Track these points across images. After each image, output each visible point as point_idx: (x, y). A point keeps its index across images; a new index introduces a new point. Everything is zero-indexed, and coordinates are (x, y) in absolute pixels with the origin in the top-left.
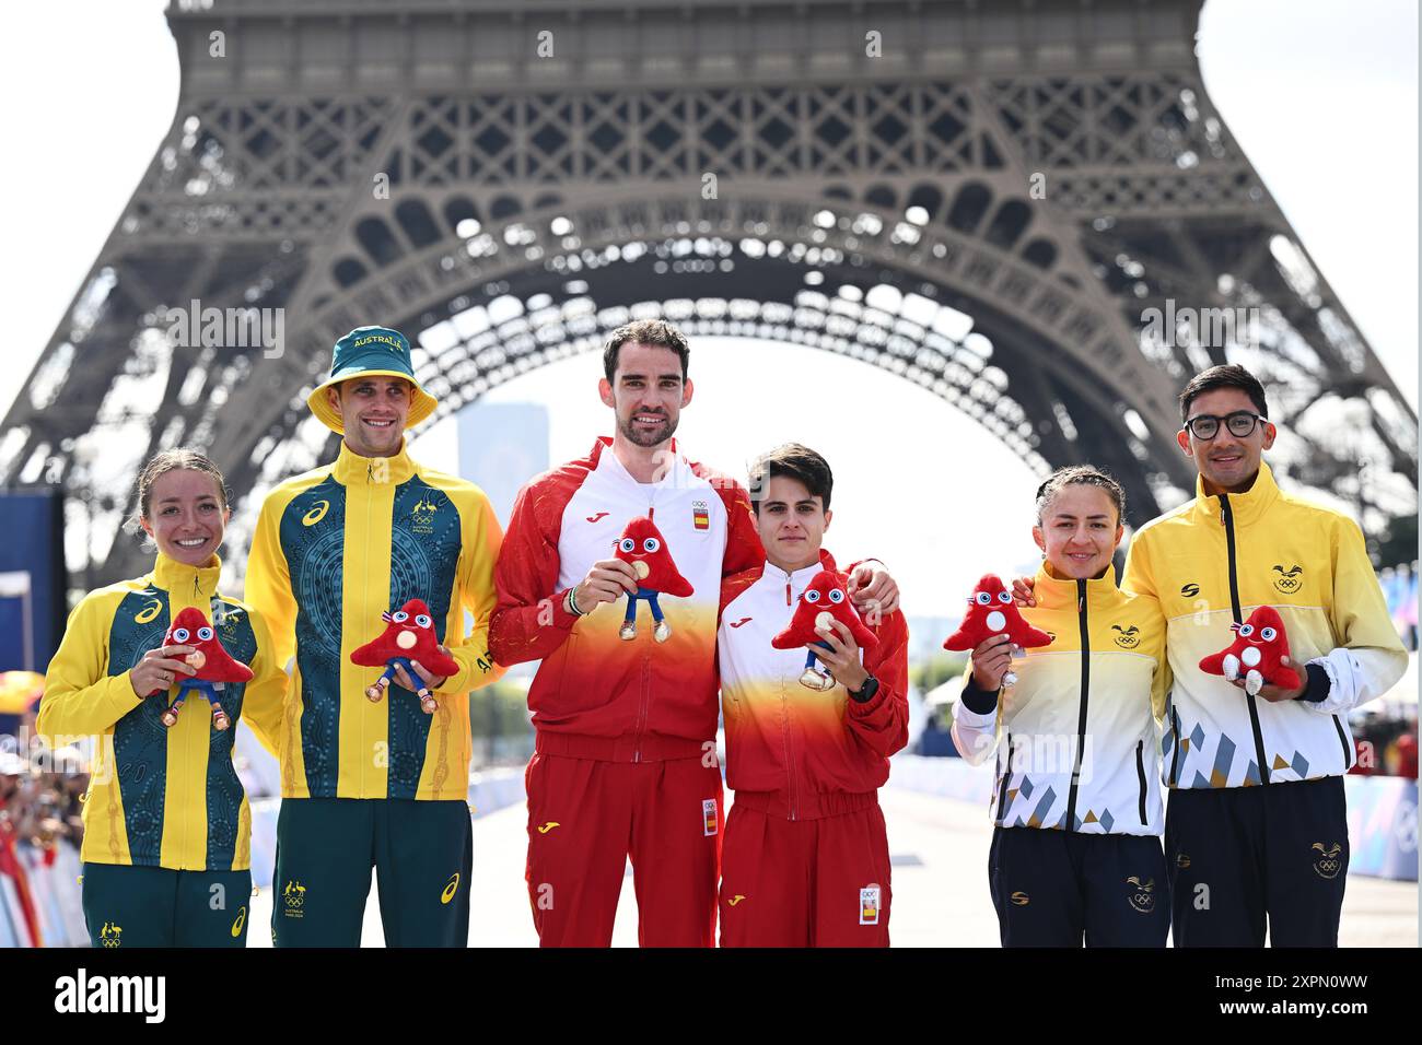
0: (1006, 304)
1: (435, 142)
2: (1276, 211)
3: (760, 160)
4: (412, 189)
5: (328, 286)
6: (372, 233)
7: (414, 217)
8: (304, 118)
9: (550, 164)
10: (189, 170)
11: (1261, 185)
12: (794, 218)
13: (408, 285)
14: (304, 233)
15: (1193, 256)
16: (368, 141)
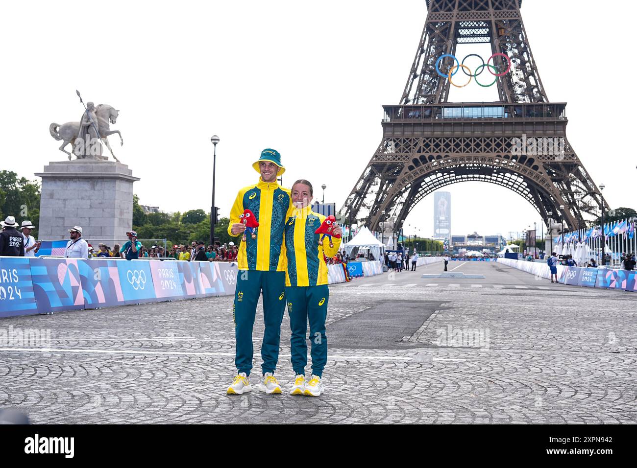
0: (529, 177)
1: (427, 145)
2: (580, 162)
3: (485, 150)
4: (422, 154)
5: (407, 170)
6: (415, 161)
7: (423, 158)
8: (404, 141)
9: (447, 150)
10: (384, 150)
11: (577, 157)
12: (491, 160)
13: (421, 170)
14: (403, 161)
15: (563, 169)
16: (415, 145)
